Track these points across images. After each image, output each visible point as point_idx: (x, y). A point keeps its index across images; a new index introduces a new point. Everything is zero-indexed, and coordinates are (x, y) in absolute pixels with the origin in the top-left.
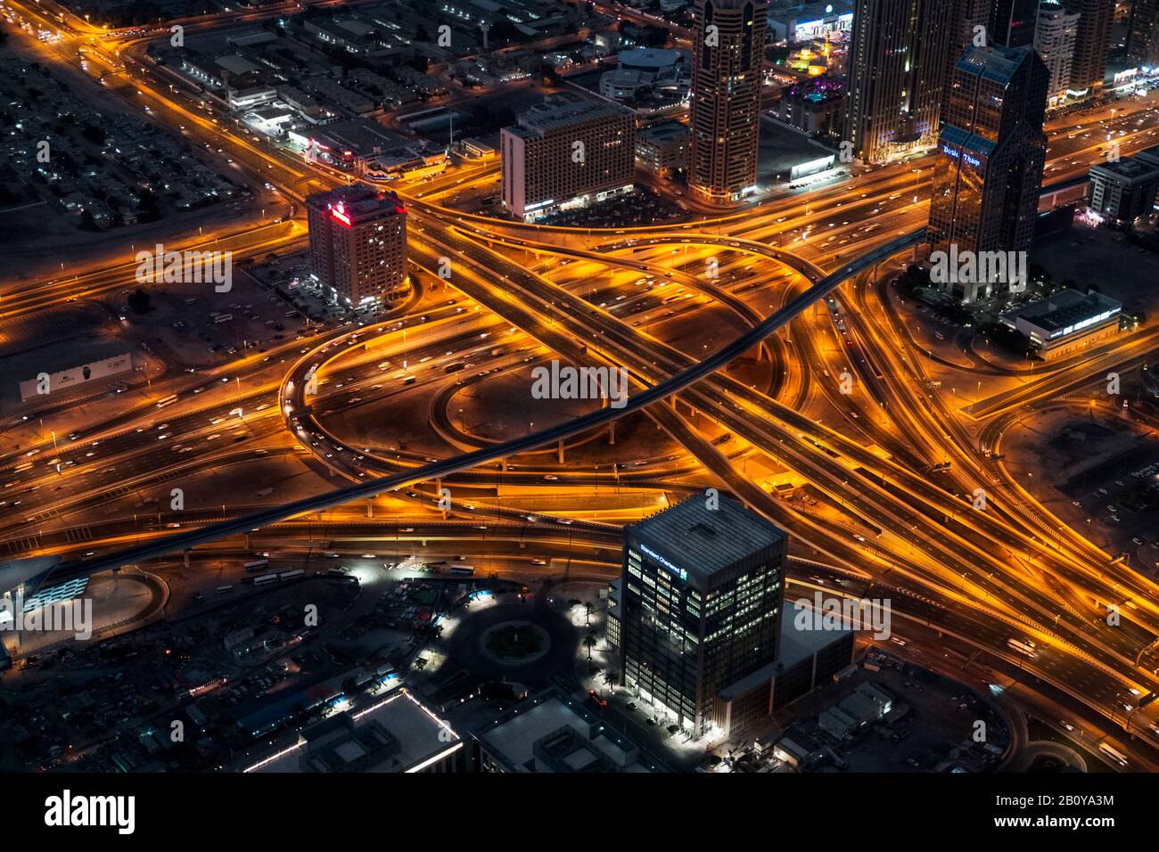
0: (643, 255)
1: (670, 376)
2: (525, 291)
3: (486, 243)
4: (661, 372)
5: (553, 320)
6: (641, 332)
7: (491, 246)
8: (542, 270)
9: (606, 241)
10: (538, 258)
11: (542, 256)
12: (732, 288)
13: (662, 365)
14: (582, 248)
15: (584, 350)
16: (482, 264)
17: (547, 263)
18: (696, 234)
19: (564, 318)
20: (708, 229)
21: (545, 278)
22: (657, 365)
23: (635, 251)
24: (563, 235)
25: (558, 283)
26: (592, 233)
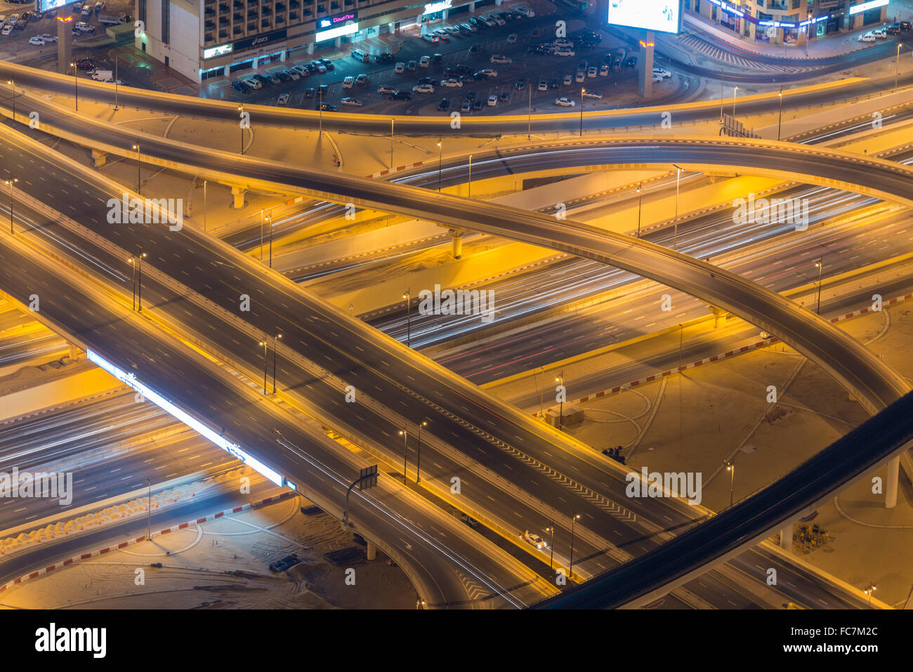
0: (555, 195)
1: (623, 557)
2: (199, 300)
3: (85, 154)
4: (600, 543)
5: (280, 387)
6: (539, 423)
7: (101, 161)
8: (250, 237)
9: (443, 151)
10: (239, 202)
11: (251, 196)
12: (810, 300)
13: (601, 523)
14: (369, 171)
15: (368, 477)
16: (73, 217)
17: (266, 215)
18: (708, 132)
19: (314, 381)
20: (747, 122)
21: (254, 261)
22: (584, 522)
23: (528, 185)
24: (315, 134)
25: (298, 278)
26: (402, 129)
